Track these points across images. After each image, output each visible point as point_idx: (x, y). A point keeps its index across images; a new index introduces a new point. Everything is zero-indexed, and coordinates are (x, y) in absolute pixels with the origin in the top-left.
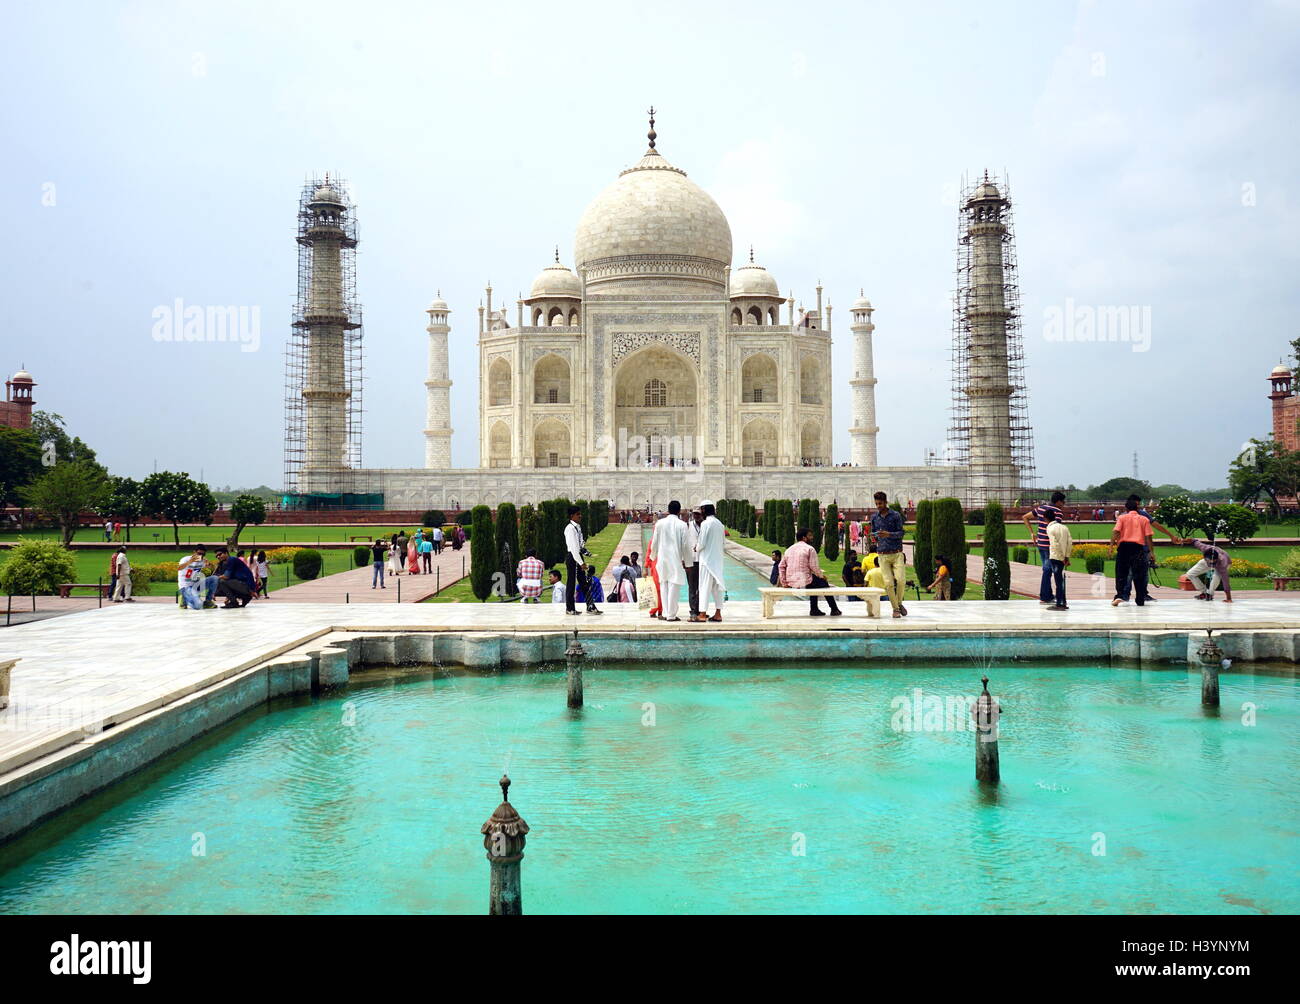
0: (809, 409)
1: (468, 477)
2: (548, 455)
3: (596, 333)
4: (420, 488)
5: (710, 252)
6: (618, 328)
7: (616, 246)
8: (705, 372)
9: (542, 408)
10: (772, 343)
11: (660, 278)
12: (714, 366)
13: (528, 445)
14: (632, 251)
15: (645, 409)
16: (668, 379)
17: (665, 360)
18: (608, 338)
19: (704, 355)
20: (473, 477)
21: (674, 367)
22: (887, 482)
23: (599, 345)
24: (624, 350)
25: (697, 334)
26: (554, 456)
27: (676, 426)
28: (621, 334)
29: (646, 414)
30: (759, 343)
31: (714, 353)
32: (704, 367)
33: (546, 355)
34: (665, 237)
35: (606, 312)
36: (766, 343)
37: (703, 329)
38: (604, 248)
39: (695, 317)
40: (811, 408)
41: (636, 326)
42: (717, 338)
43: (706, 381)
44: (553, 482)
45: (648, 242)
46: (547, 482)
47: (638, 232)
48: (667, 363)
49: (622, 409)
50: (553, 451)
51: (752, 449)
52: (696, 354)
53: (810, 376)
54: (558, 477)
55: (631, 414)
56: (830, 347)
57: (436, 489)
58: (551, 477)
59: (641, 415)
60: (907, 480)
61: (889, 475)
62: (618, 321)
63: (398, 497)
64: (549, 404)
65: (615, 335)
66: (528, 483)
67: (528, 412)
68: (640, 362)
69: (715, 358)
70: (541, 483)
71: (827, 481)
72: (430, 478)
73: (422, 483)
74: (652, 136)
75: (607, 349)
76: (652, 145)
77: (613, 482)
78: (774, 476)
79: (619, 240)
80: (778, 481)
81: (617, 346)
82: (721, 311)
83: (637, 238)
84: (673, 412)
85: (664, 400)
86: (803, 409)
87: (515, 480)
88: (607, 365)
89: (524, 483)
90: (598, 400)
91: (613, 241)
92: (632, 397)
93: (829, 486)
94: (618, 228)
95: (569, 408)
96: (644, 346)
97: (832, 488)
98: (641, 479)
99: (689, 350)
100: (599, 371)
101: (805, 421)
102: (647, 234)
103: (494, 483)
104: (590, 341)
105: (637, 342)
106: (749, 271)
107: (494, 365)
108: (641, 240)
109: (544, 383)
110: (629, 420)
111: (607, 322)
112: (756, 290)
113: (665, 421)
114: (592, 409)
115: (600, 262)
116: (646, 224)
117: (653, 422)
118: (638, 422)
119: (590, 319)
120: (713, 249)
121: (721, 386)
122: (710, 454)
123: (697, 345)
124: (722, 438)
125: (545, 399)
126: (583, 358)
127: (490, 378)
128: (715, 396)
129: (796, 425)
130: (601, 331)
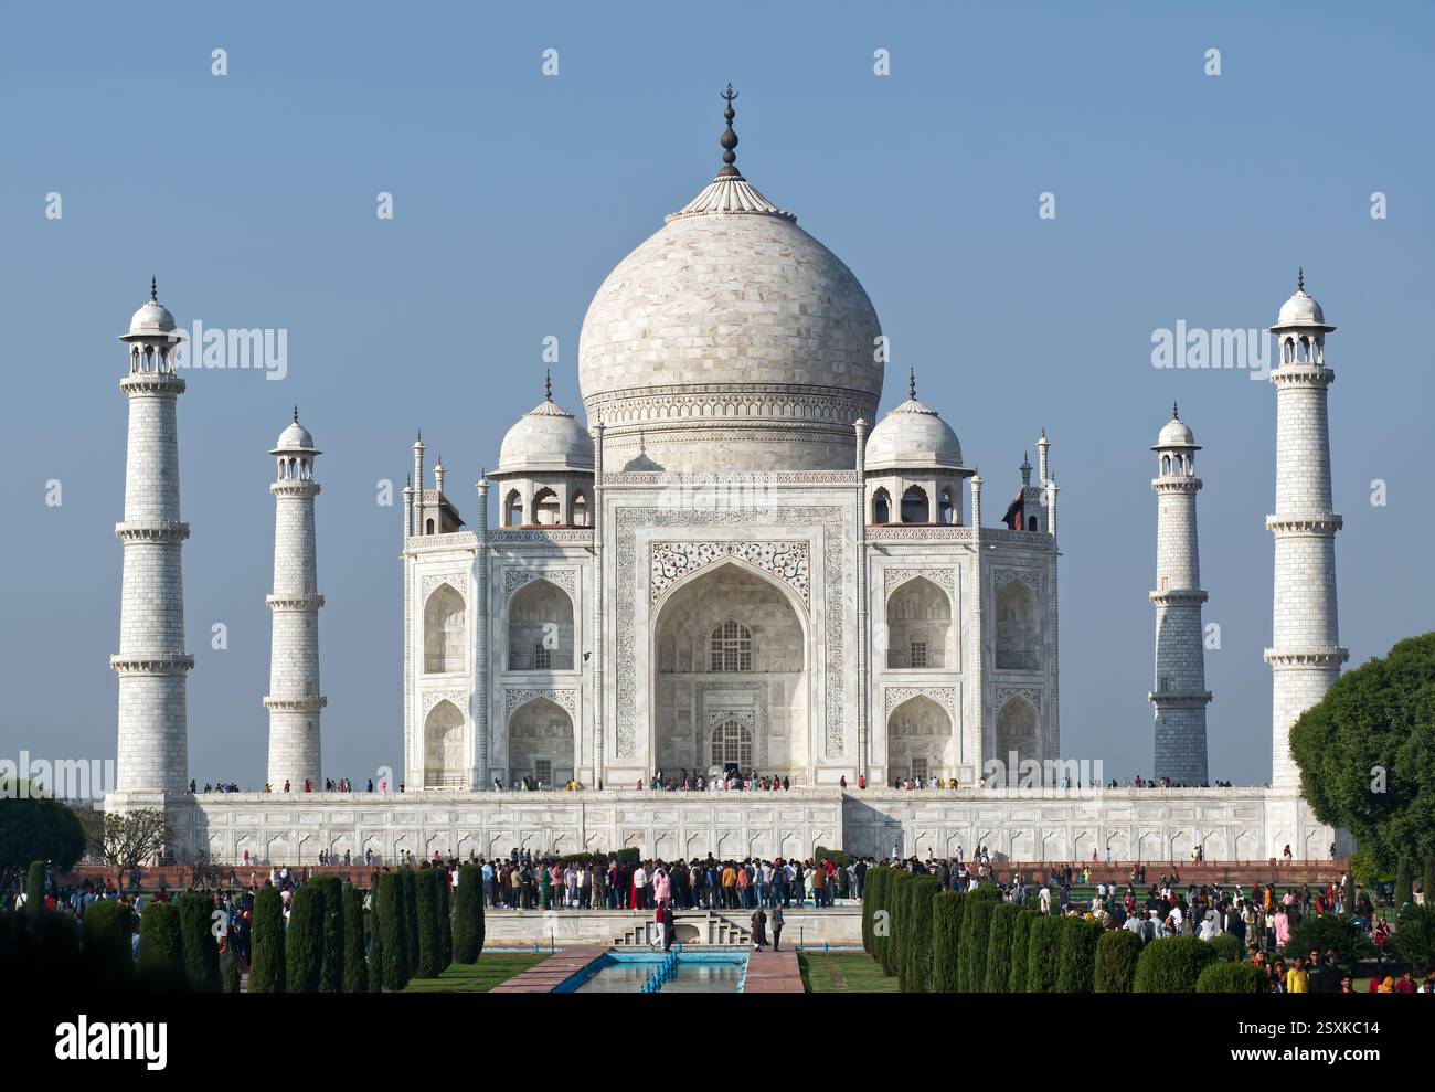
0: (1013, 678)
1: (399, 809)
2: (533, 765)
3: (619, 541)
4: (316, 827)
5: (837, 375)
6: (662, 534)
7: (659, 367)
8: (818, 613)
9: (525, 679)
10: (941, 561)
11: (742, 428)
12: (834, 604)
13: (497, 747)
14: (689, 377)
15: (711, 678)
16: (753, 622)
17: (748, 588)
18: (641, 551)
19: (817, 580)
20: (409, 808)
21: (764, 601)
22: (1127, 815)
23: (625, 560)
24: (672, 573)
25: (805, 545)
26: (544, 765)
27: (770, 708)
28: (667, 544)
29: (714, 687)
30: (918, 559)
31: (835, 577)
32: (817, 604)
33: (529, 581)
34: (750, 351)
35: (639, 503)
36: (931, 559)
37: (814, 534)
38: (636, 369)
39: (800, 512)
40: (1015, 677)
41: (695, 529)
42: (840, 551)
43: (821, 629)
44: (547, 817)
45: (718, 362)
46: (535, 816)
47: (700, 342)
48: (752, 593)
49: (669, 677)
50: (541, 757)
51: (908, 753)
52: (803, 582)
53: (1018, 617)
54: (555, 808)
55: (687, 686)
56: (1055, 562)
57: (343, 829)
58: (543, 808)
59: (703, 688)
60: (1160, 812)
61: (1130, 804)
62: (661, 520)
63: (279, 841)
64: (536, 672)
65: (655, 546)
66: (503, 817)
67: (497, 686)
68: (701, 592)
69: (838, 587)
70: (526, 818)
71: (1020, 815)
72: (332, 809)
73: (320, 818)
74: (731, 142)
75: (640, 571)
76: (731, 159)
77: (649, 816)
78: (930, 805)
79: (665, 356)
80: (936, 815)
81: (659, 566)
82: (847, 500)
83: (698, 353)
84: (766, 684)
85: (747, 659)
86: (1002, 678)
87: (481, 812)
88: (640, 598)
89: (496, 818)
90: (624, 665)
91: (653, 357)
92: (687, 656)
93: (1027, 823)
94: (662, 332)
95: (570, 679)
96: (705, 563)
97: (1029, 827)
98: (699, 811)
99: (790, 573)
100: (625, 610)
101: (1005, 700)
102: (717, 345)
103: (445, 818)
104: (610, 555)
105: (695, 557)
106: (906, 419)
107: (434, 596)
108: (705, 357)
109: (526, 631)
110: (681, 697)
111: (641, 522)
112: (919, 456)
113: (750, 700)
114: (613, 680)
115: (628, 394)
116: (715, 328)
117: (727, 700)
118: (700, 700)
119: (609, 519)
120: (842, 369)
121: (849, 638)
122: (829, 762)
123: (804, 564)
124: (850, 733)
125: (526, 661)
126: (597, 589)
127: (427, 621)
128: (838, 657)
129: (986, 709)
130: (631, 537)
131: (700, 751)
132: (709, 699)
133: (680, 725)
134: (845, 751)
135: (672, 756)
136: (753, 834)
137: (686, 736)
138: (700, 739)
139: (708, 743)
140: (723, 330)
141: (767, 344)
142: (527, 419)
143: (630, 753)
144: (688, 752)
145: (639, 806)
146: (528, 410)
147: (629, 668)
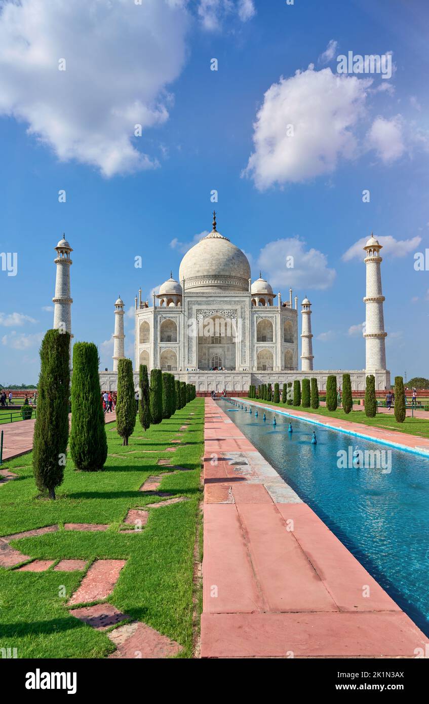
2: (166, 366)
3: (189, 309)
6: (200, 307)
7: (198, 271)
9: (164, 344)
10: (270, 314)
11: (218, 286)
12: (244, 325)
13: (158, 361)
14: (206, 274)
15: (212, 345)
18: (195, 312)
23: (190, 314)
24: (202, 317)
25: (236, 310)
26: (169, 367)
27: (226, 353)
28: (201, 310)
29: (212, 347)
30: (265, 315)
31: (244, 319)
33: (166, 320)
34: (220, 267)
35: (193, 300)
36: (268, 314)
37: (239, 308)
38: (193, 272)
39: (235, 302)
40: (288, 344)
41: (208, 306)
42: (245, 312)
45: (213, 270)
47: (208, 265)
49: (201, 345)
50: (169, 364)
51: (262, 363)
52: (236, 319)
53: (289, 330)
55: (205, 348)
56: (297, 317)
59: (209, 348)
62: (199, 304)
64: (167, 343)
65: (198, 310)
67: (157, 346)
69: (244, 321)
74: (215, 224)
75: (194, 317)
76: (215, 228)
77: (197, 378)
79: (200, 269)
81: (199, 315)
82: (247, 300)
83: (208, 268)
84: (225, 347)
86: (285, 345)
91: (197, 269)
92: (206, 340)
94: (199, 263)
95: (176, 344)
96: (211, 315)
99: (232, 317)
101: (286, 350)
102: (212, 266)
104: (186, 312)
105: (208, 313)
106: (259, 282)
107: (142, 324)
108: (210, 269)
109: (165, 333)
110: (204, 350)
111: (194, 304)
112: (263, 291)
113: (221, 351)
114: (187, 344)
115: (191, 279)
116: (212, 262)
117: (215, 351)
118: (208, 351)
119: (186, 304)
120: (242, 273)
121: (247, 334)
122: (242, 365)
123: (236, 315)
124: (248, 358)
125: (165, 340)
126: (183, 321)
127: (140, 331)
128: (245, 338)
129: (282, 353)
130: (191, 308)
131: (209, 363)
132: (211, 350)
133: (204, 357)
134: (246, 363)
135: (202, 365)
136: (226, 383)
137: (205, 360)
138: (209, 360)
139: (211, 361)
140: (214, 262)
141: (225, 266)
142: (166, 282)
143: (191, 363)
144: (205, 364)
145: (194, 375)
146: (167, 280)
147: (191, 342)
